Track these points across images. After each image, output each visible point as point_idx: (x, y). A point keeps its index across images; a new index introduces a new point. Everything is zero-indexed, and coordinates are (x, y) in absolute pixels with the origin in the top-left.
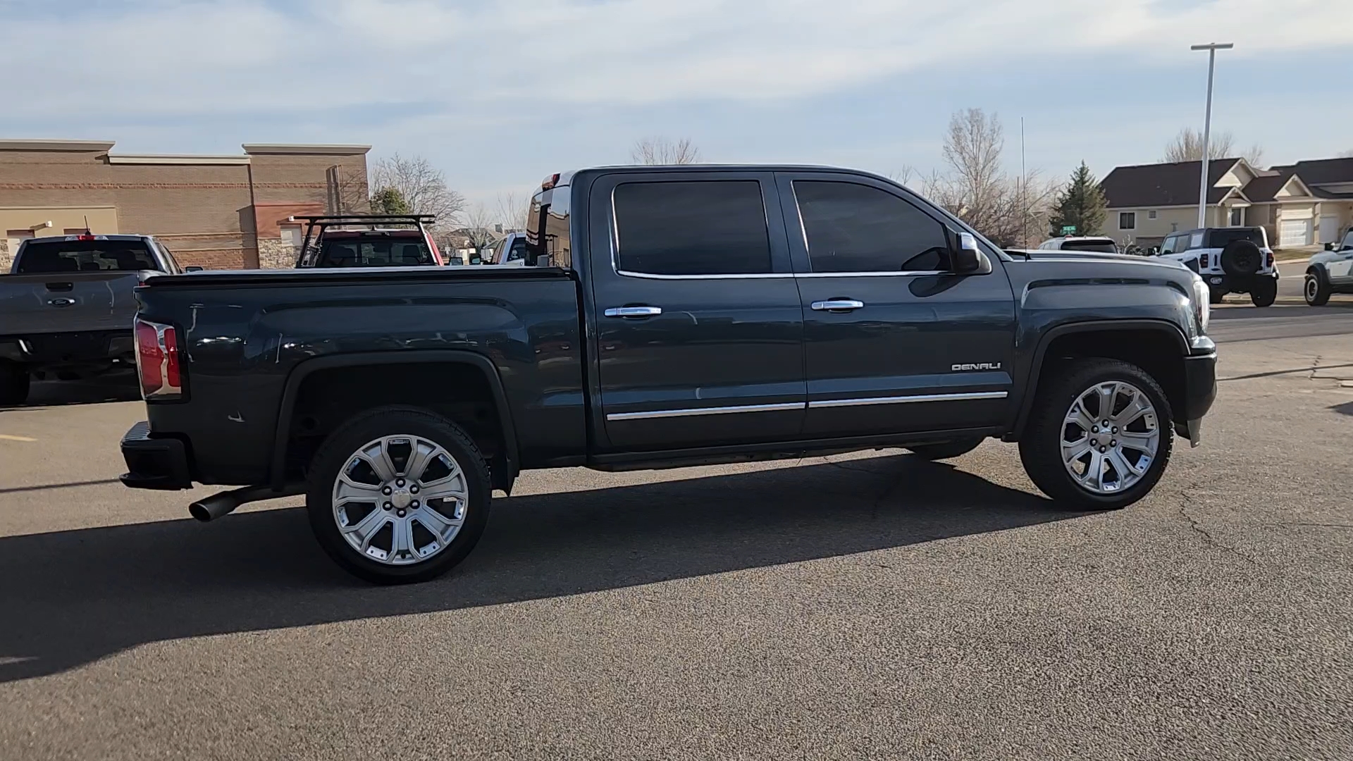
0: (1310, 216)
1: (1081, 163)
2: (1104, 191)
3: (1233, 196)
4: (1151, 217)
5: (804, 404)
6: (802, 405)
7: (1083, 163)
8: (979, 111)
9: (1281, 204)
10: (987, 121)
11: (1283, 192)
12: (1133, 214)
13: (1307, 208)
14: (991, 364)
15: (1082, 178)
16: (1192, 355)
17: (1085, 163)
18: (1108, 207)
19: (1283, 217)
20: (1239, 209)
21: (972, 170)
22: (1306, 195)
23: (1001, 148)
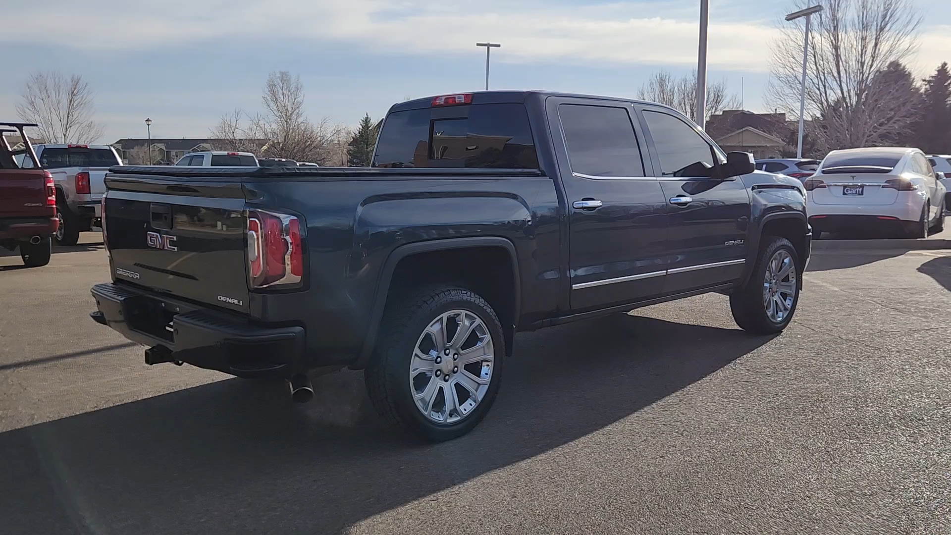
5: (666, 271)
8: (287, 74)
10: (293, 80)
14: (740, 241)
15: (367, 125)
17: (368, 115)
21: (284, 114)
23: (303, 101)
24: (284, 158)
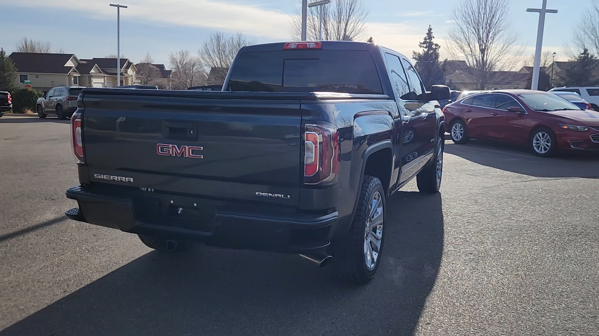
0: (103, 82)
1: (1, 49)
2: (15, 63)
3: (73, 71)
4: (36, 78)
7: (2, 49)
9: (93, 76)
11: (92, 71)
12: (27, 75)
13: (102, 78)
15: (2, 56)
17: (3, 49)
18: (17, 71)
19: (94, 82)
20: (76, 77)
22: (101, 73)
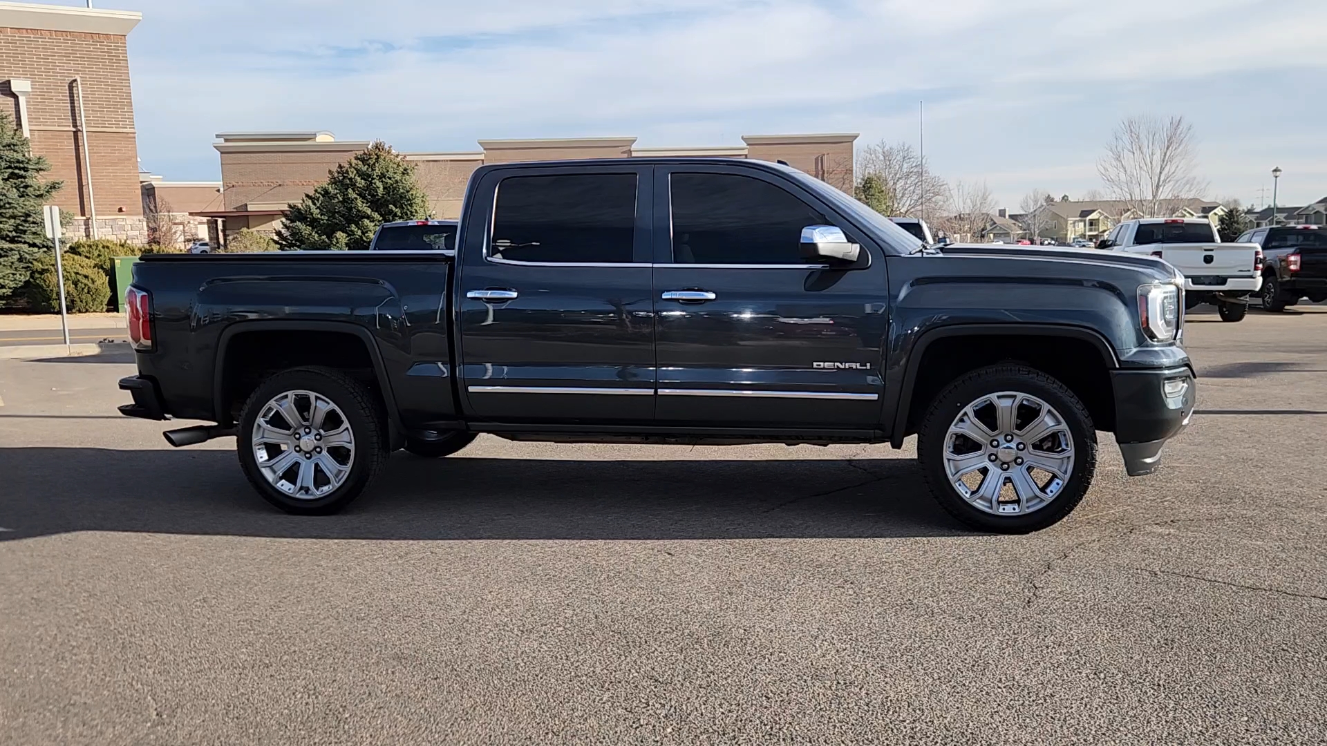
5: (653, 390)
6: (651, 392)
14: (858, 364)
16: (1120, 369)
24: (1315, 224)
